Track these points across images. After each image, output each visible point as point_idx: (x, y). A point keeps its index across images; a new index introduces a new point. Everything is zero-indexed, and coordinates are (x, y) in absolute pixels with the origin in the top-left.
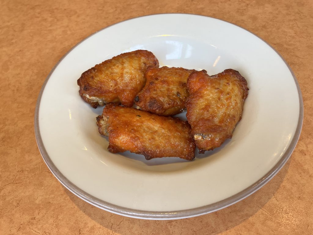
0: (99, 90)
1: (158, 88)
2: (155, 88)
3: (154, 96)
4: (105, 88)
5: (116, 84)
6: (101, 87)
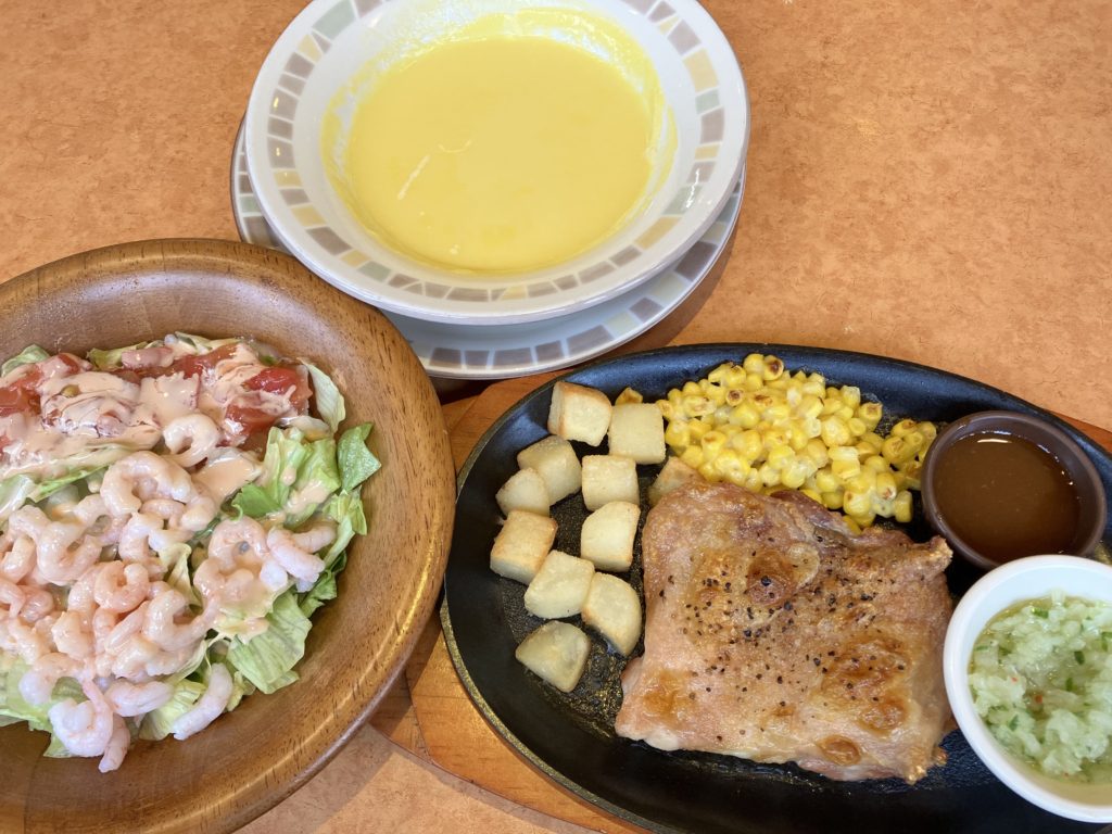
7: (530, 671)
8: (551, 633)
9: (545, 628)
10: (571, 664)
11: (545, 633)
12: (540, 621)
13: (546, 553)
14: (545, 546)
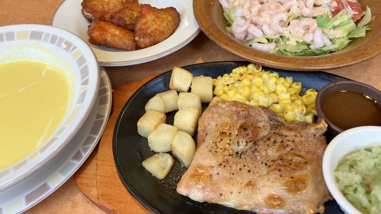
0: (91, 9)
1: (125, 12)
2: (124, 12)
3: (122, 16)
4: (95, 8)
5: (103, 8)
6: (93, 8)
8: (158, 157)
9: (156, 155)
10: (164, 168)
11: (156, 157)
12: (154, 153)
13: (159, 124)
14: (159, 121)
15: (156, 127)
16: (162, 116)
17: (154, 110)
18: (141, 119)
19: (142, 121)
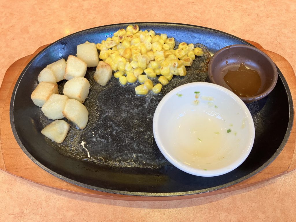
7: (47, 138)
8: (55, 124)
9: (53, 123)
10: (61, 133)
11: (53, 124)
12: (52, 121)
13: (51, 95)
14: (50, 92)
15: (48, 98)
16: (53, 87)
17: (45, 82)
18: (33, 93)
19: (34, 94)
